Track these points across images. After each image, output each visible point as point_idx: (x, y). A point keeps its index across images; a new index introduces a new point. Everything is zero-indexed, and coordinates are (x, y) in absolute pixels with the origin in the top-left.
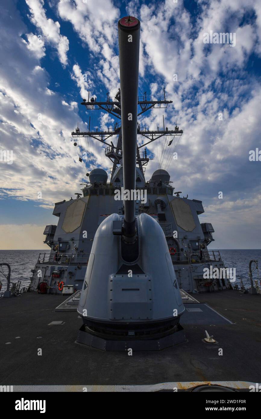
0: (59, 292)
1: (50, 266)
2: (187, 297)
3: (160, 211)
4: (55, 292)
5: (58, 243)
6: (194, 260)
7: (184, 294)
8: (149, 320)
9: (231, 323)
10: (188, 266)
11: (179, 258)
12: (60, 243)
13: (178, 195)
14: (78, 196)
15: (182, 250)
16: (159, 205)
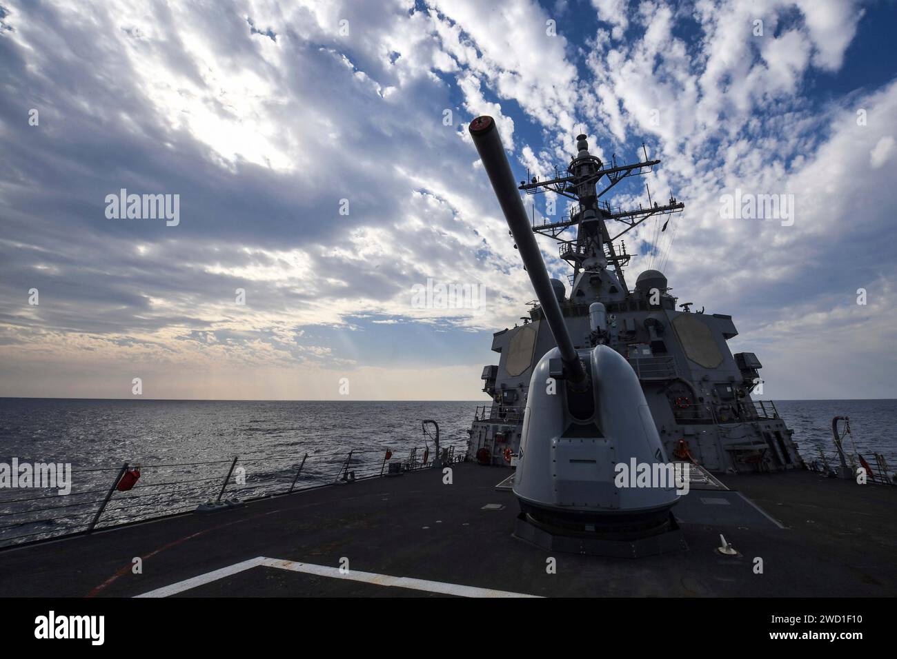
0: (505, 463)
1: (491, 425)
2: (705, 479)
3: (654, 337)
4: (500, 464)
5: (501, 390)
6: (725, 418)
7: (702, 474)
8: (614, 509)
9: (782, 527)
10: (711, 427)
11: (696, 413)
12: (504, 391)
13: (687, 309)
14: (526, 322)
15: (701, 400)
16: (651, 328)
